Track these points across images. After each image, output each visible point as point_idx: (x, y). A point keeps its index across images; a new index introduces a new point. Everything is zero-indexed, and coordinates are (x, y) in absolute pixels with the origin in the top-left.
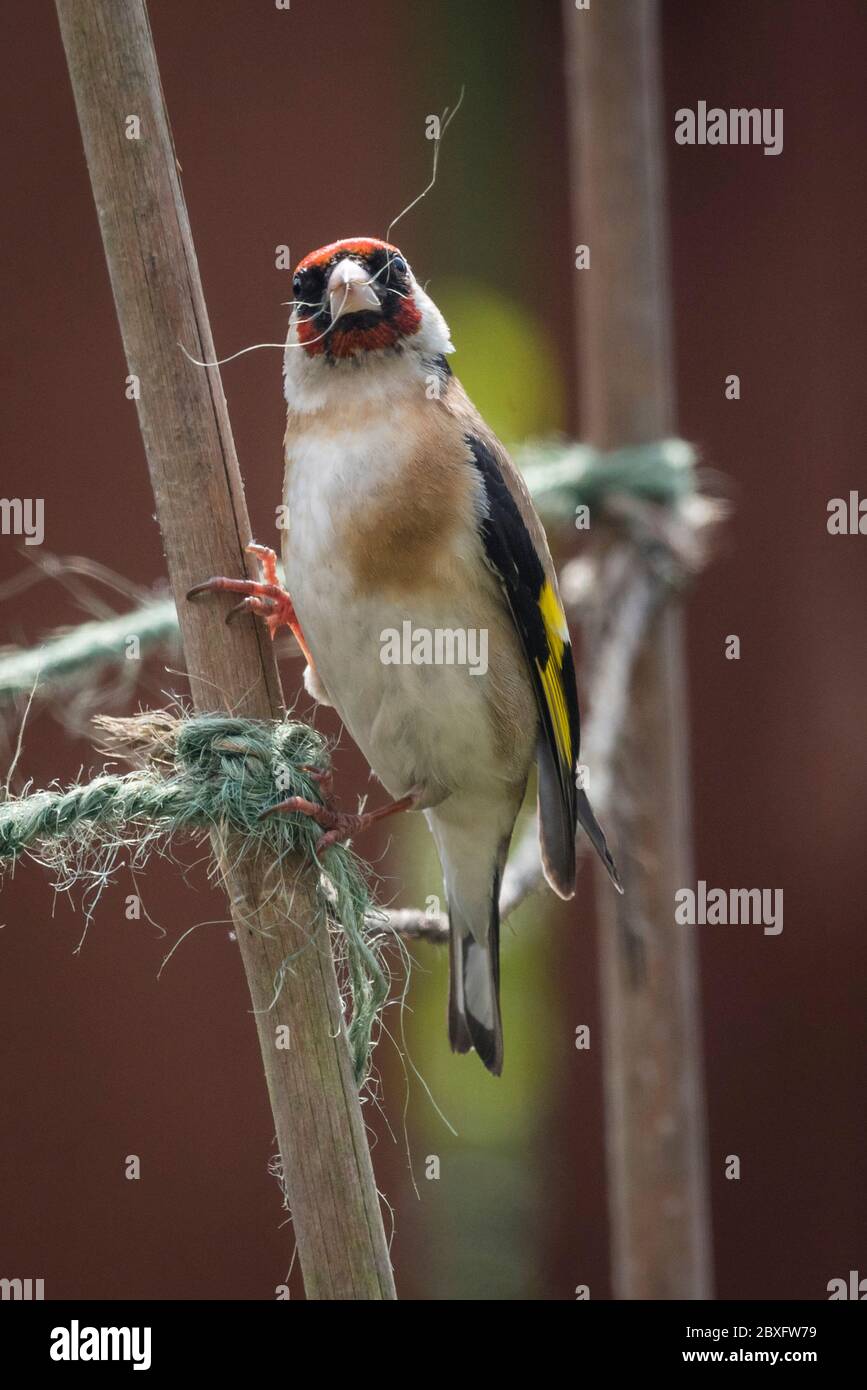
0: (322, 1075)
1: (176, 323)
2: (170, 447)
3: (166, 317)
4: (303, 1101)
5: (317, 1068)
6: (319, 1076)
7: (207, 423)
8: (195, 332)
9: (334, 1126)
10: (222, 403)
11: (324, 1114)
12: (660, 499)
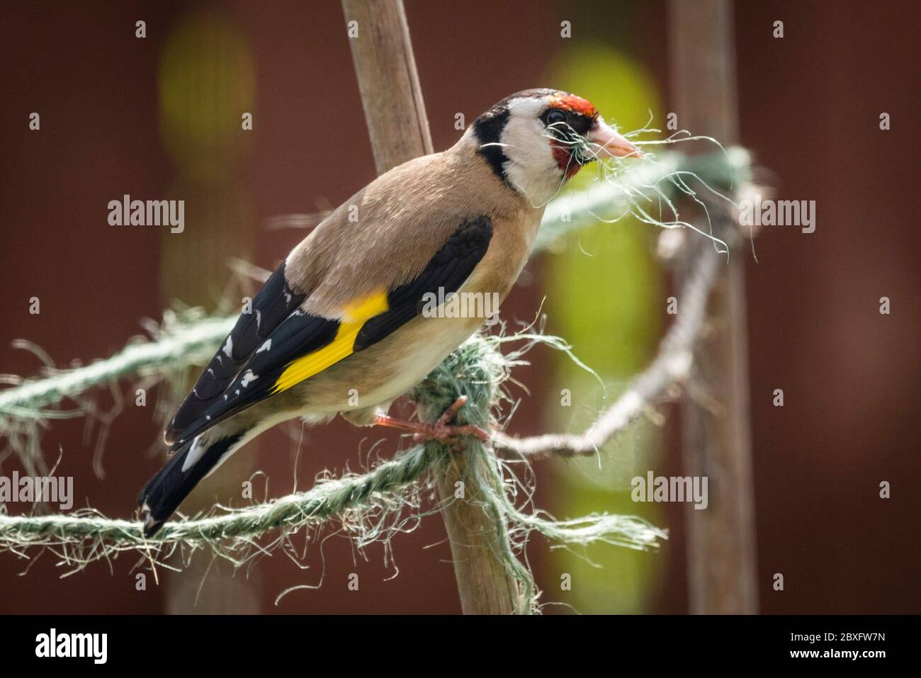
0: (493, 571)
1: (394, 70)
2: (391, 154)
3: (387, 66)
4: (480, 589)
5: (490, 568)
6: (491, 573)
7: (415, 138)
8: (407, 77)
9: (501, 607)
10: (426, 124)
11: (495, 598)
12: (726, 187)
